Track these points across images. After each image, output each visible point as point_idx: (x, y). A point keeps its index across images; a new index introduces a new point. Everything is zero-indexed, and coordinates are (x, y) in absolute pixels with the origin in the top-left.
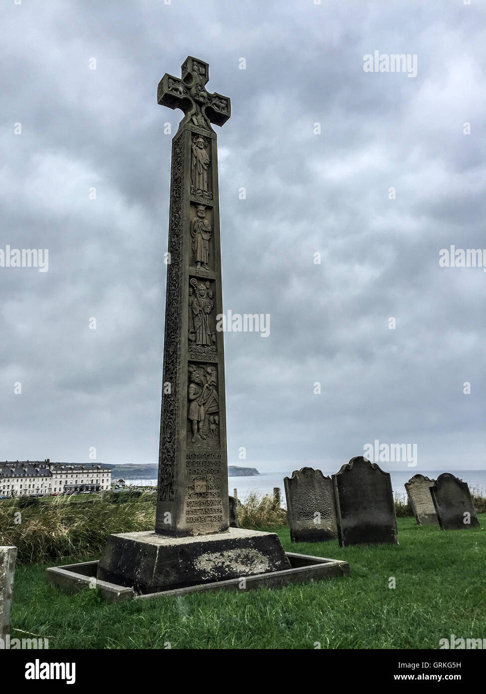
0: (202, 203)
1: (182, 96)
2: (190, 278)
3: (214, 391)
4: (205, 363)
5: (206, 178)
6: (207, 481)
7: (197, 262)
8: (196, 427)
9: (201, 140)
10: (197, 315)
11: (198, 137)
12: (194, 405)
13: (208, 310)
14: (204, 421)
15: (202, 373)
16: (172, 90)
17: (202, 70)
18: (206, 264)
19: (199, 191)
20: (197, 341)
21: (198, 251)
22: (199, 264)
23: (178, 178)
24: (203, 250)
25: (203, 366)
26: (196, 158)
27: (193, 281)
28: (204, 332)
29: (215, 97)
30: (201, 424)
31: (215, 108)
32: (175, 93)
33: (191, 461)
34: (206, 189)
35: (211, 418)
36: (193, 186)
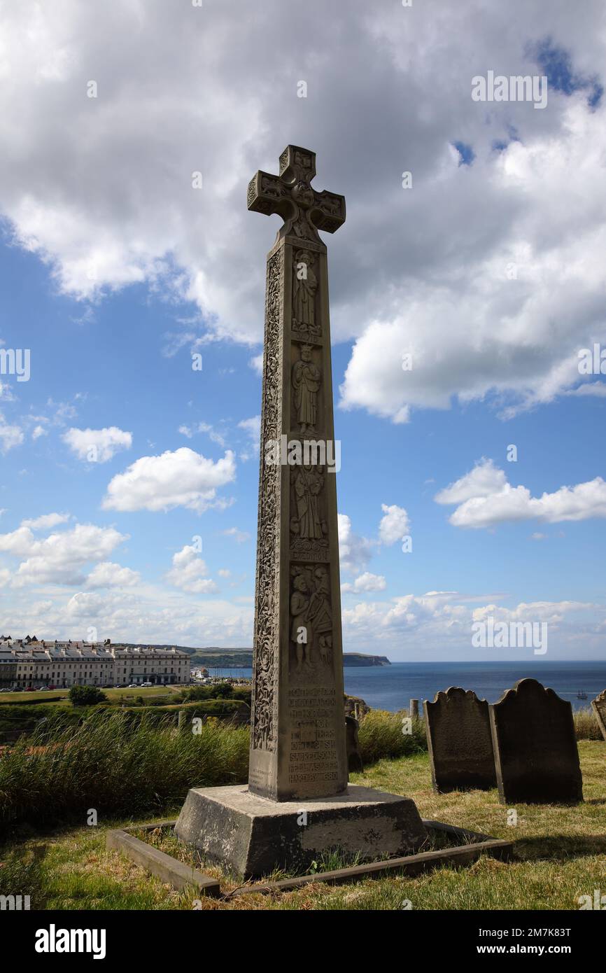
1: (280, 199)
3: (326, 603)
5: (311, 308)
6: (316, 726)
7: (300, 424)
8: (301, 651)
9: (306, 256)
10: (301, 497)
11: (302, 253)
12: (298, 621)
13: (316, 491)
14: (312, 643)
15: (308, 577)
16: (266, 192)
17: (307, 162)
18: (313, 426)
19: (304, 326)
20: (302, 533)
21: (302, 407)
22: (304, 426)
23: (275, 308)
24: (308, 406)
28: (311, 520)
29: (324, 197)
30: (308, 648)
31: (325, 211)
32: (271, 196)
33: (296, 698)
34: (312, 322)
35: (322, 640)
36: (294, 319)
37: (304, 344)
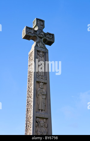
1: (33, 35)
2: (36, 118)
9: (41, 53)
11: (40, 52)
16: (28, 33)
17: (42, 23)
18: (44, 110)
19: (41, 76)
21: (40, 104)
22: (41, 110)
24: (42, 103)
27: (38, 119)
29: (47, 34)
31: (47, 39)
32: (30, 34)
34: (43, 75)
36: (37, 74)
37: (41, 82)
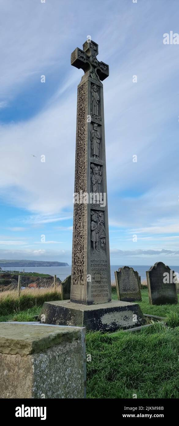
0: (96, 123)
1: (85, 62)
2: (91, 164)
3: (103, 226)
4: (98, 211)
5: (97, 109)
6: (101, 274)
7: (93, 155)
8: (94, 245)
9: (95, 87)
10: (94, 184)
11: (94, 86)
12: (94, 233)
13: (100, 182)
14: (98, 242)
15: (97, 216)
16: (80, 58)
17: (95, 48)
18: (98, 156)
19: (95, 116)
21: (94, 149)
22: (95, 156)
23: (83, 107)
25: (97, 212)
26: (93, 97)
27: (93, 165)
29: (102, 64)
30: (97, 244)
31: (101, 70)
32: (81, 59)
33: (93, 263)
34: (98, 115)
35: (102, 241)
36: (91, 112)
37: (95, 123)
